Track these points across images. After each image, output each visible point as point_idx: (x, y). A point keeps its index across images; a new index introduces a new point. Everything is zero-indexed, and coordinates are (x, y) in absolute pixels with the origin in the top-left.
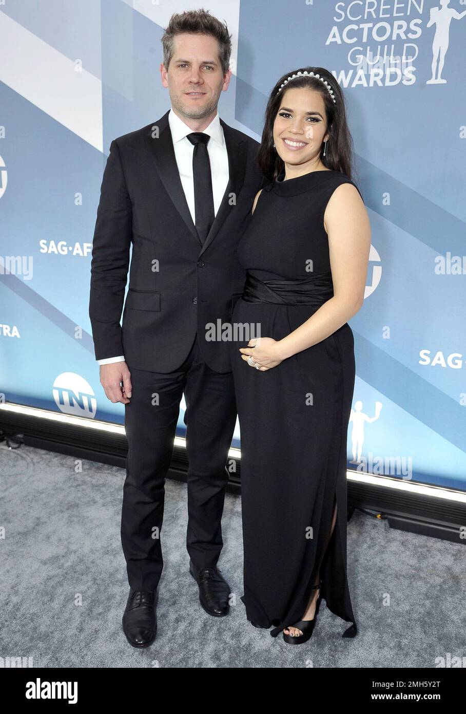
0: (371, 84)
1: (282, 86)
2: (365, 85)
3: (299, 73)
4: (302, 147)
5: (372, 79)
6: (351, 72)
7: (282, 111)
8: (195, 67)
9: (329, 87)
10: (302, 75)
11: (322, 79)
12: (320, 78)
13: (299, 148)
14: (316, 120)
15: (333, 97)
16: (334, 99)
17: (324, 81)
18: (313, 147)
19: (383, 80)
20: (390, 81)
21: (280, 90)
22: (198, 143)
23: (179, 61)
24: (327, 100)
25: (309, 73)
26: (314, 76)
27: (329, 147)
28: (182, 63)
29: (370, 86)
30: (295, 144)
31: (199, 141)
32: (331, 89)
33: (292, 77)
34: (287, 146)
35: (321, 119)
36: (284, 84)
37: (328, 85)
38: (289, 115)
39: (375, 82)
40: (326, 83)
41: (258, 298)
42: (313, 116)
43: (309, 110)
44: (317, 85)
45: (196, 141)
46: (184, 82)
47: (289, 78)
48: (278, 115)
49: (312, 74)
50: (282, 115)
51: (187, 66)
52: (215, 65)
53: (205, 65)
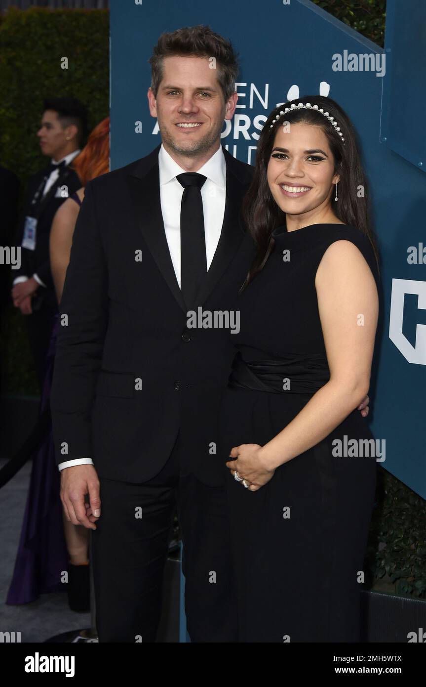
1: (274, 122)
3: (293, 106)
4: (305, 193)
7: (275, 152)
10: (297, 107)
11: (321, 111)
12: (319, 109)
13: (301, 195)
14: (319, 159)
15: (338, 129)
16: (340, 131)
17: (324, 112)
18: (318, 191)
21: (272, 126)
23: (169, 87)
25: (305, 104)
26: (312, 108)
30: (295, 190)
31: (191, 183)
32: (334, 121)
33: (284, 111)
34: (285, 193)
35: (324, 157)
36: (276, 119)
37: (330, 115)
38: (285, 156)
40: (327, 114)
42: (315, 154)
43: (308, 148)
44: (315, 118)
45: (188, 183)
47: (282, 113)
48: (271, 157)
49: (308, 105)
50: (276, 156)
51: (177, 94)
52: (212, 91)
53: (200, 92)
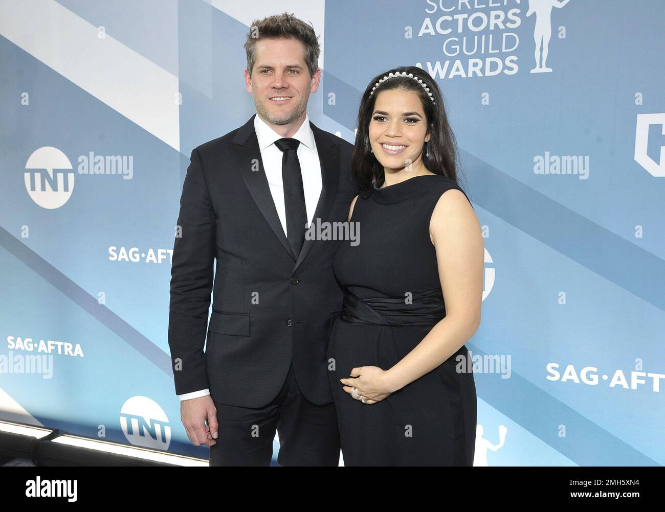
0: (470, 75)
1: (374, 89)
2: (464, 76)
3: (391, 75)
4: (402, 151)
5: (471, 69)
6: (447, 63)
7: (376, 115)
8: (279, 72)
9: (425, 85)
10: (394, 76)
11: (416, 78)
12: (414, 77)
13: (400, 152)
14: (415, 121)
15: (430, 94)
16: (432, 96)
17: (418, 80)
18: (413, 150)
19: (483, 70)
20: (490, 71)
21: (372, 93)
22: (287, 149)
23: (261, 67)
24: (424, 98)
25: (401, 73)
26: (407, 76)
27: (431, 147)
28: (265, 69)
29: (469, 76)
30: (394, 148)
31: (288, 147)
32: (427, 87)
33: (383, 79)
34: (386, 151)
35: (419, 118)
36: (375, 87)
37: (423, 82)
38: (384, 118)
39: (474, 72)
40: (421, 81)
41: (358, 318)
42: (411, 117)
43: (406, 111)
44: (411, 84)
45: (286, 147)
46: (267, 87)
47: (381, 81)
48: (372, 119)
49: (404, 74)
50: (376, 118)
51: (269, 72)
52: (300, 68)
53: (289, 69)
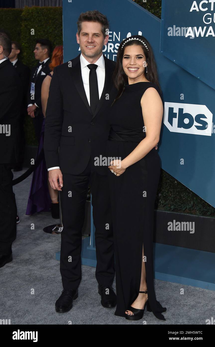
7: (125, 56)
13: (136, 71)
15: (146, 46)
22: (92, 69)
28: (85, 34)
33: (127, 41)
34: (129, 71)
43: (137, 54)
46: (85, 42)
49: (135, 38)
51: (87, 35)
52: (99, 34)
53: (95, 35)
